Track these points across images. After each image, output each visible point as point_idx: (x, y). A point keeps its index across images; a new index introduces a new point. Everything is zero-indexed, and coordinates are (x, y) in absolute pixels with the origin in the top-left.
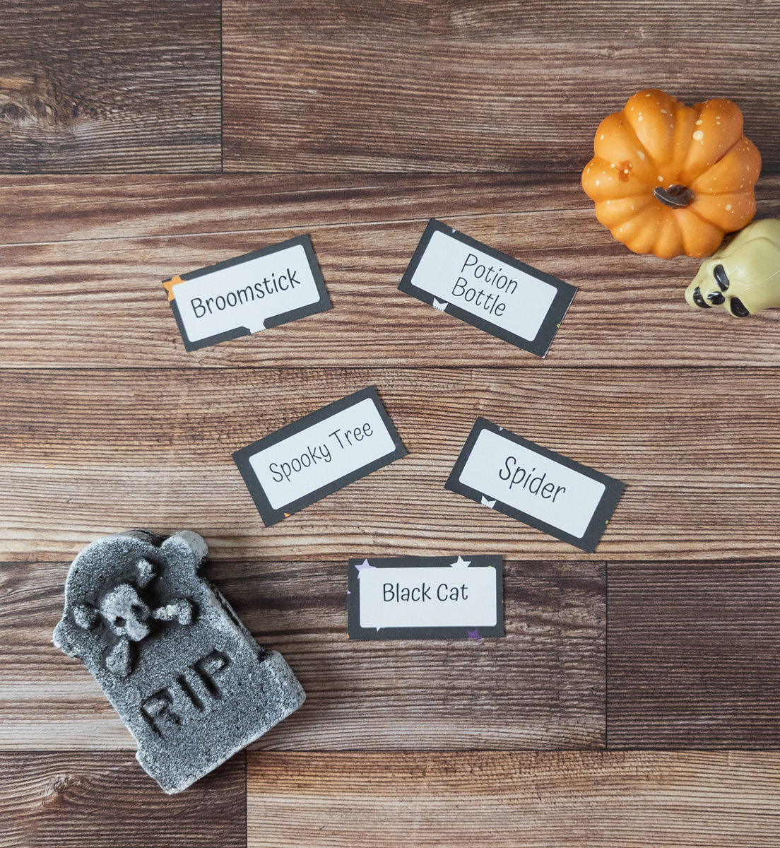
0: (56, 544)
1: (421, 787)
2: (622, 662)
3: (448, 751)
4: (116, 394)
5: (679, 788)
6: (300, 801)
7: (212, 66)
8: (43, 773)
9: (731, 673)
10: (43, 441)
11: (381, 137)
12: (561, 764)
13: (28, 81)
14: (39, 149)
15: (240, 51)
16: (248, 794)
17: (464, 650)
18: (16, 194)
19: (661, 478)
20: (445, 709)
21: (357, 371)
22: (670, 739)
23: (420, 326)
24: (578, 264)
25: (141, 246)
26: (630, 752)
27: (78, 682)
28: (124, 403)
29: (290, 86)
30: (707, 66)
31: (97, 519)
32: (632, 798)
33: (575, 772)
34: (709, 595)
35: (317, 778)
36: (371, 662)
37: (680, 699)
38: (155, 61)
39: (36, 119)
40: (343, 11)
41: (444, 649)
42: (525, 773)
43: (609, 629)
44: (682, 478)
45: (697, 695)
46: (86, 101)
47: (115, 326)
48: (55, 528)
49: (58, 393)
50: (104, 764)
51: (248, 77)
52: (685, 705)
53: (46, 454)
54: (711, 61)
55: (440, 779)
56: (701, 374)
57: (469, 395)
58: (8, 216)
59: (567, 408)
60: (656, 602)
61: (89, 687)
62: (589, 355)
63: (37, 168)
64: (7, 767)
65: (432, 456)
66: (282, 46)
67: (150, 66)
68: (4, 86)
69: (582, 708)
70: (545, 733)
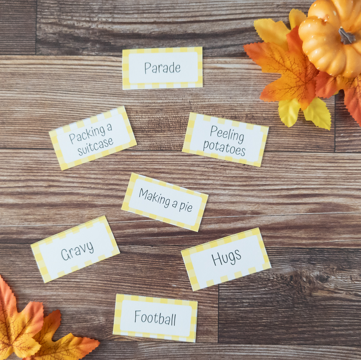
2: (29, 7)
7: (223, 299)
11: (141, 262)
13: (315, 294)
14: (310, 260)
15: (209, 306)
17: (106, 13)
18: (322, 238)
19: (8, 95)
21: (155, 149)
23: (124, 171)
24: (46, 199)
25: (260, 211)
29: (185, 288)
36: (151, 7)
38: (252, 302)
39: (311, 275)
41: (116, 13)
43: (35, 22)
46: (286, 284)
47: (273, 172)
49: (302, 140)
51: (205, 293)
58: (326, 228)
60: (12, 35)
62: (41, 155)
63: (311, 251)
67: (254, 300)
68: (327, 292)
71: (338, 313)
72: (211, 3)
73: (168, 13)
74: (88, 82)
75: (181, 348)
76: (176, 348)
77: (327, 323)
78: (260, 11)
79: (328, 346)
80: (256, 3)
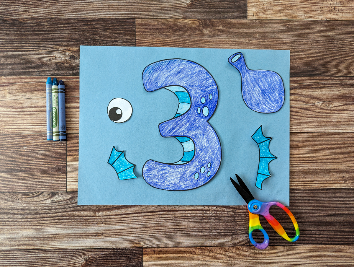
1: (195, 258)
3: (202, 247)
5: (271, 257)
6: (159, 263)
8: (81, 255)
9: (285, 223)
12: (236, 250)
15: (141, 40)
16: (143, 261)
17: (207, 216)
18: (74, 82)
20: (202, 234)
27: (92, 228)
30: (276, 45)
32: (257, 260)
33: (240, 252)
35: (164, 256)
36: (180, 220)
37: (271, 230)
38: (116, 43)
40: (171, 29)
41: (201, 216)
42: (225, 253)
50: (99, 252)
52: (272, 232)
54: (277, 44)
55: (200, 255)
58: (72, 88)
61: (95, 229)
64: (70, 254)
66: (153, 39)
67: (114, 44)
68: (70, 50)
69: (242, 233)
70: (231, 241)
71: (64, 37)
72: (143, 224)
75: (158, 15)
76: (160, 15)
77: (70, 31)
78: (113, 220)
79: (69, 17)
80: (116, 224)
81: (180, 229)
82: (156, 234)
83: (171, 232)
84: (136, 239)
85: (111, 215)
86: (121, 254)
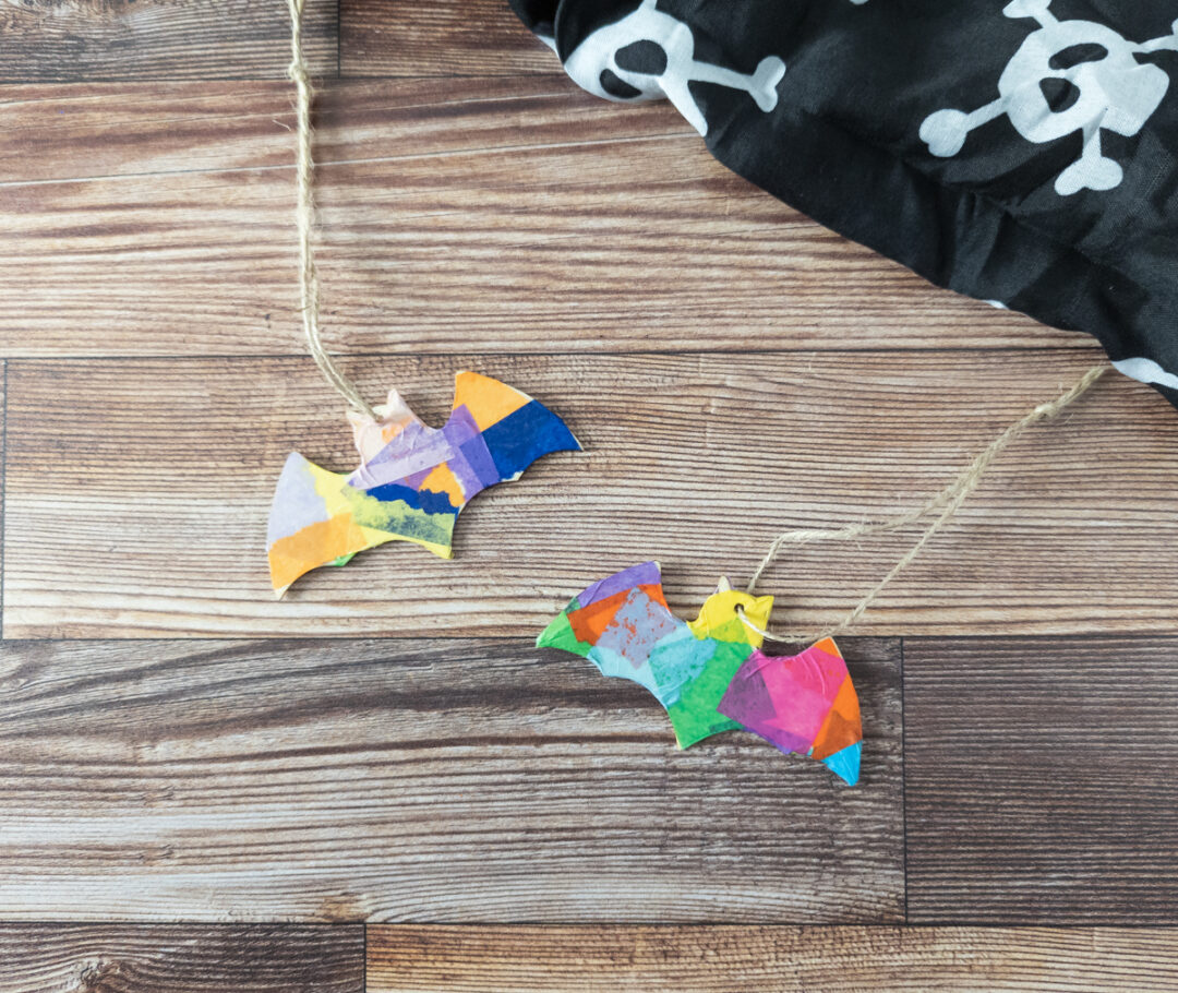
0: (92, 613)
1: (628, 981)
2: (928, 789)
3: (667, 925)
4: (183, 393)
8: (65, 955)
9: (1094, 808)
10: (76, 462)
12: (839, 946)
14: (80, 48)
16: (368, 990)
17: (690, 771)
18: (48, 110)
19: (981, 513)
20: (663, 860)
21: (531, 358)
22: (1003, 908)
23: (622, 292)
25: (222, 183)
26: (942, 929)
27: (119, 819)
28: (195, 407)
31: (153, 576)
33: (860, 959)
34: (1057, 689)
35: (471, 966)
36: (552, 789)
37: (1018, 847)
39: (76, 6)
41: (660, 771)
42: (783, 960)
43: (908, 740)
44: (1012, 513)
45: (1042, 841)
47: (184, 297)
48: (91, 589)
49: (102, 392)
50: (154, 942)
52: (1025, 856)
53: (81, 482)
55: (656, 967)
56: (1037, 359)
57: (695, 392)
58: (35, 141)
59: (841, 411)
60: (976, 699)
61: (135, 826)
62: (872, 331)
63: (77, 74)
64: (14, 945)
65: (641, 483)
69: (869, 859)
70: (813, 898)
72: (371, 802)
73: (501, 773)
74: (739, 556)
78: (223, 780)
80: (234, 804)
81: (556, 835)
82: (431, 857)
83: (510, 846)
84: (335, 880)
85: (211, 755)
86: (260, 954)
